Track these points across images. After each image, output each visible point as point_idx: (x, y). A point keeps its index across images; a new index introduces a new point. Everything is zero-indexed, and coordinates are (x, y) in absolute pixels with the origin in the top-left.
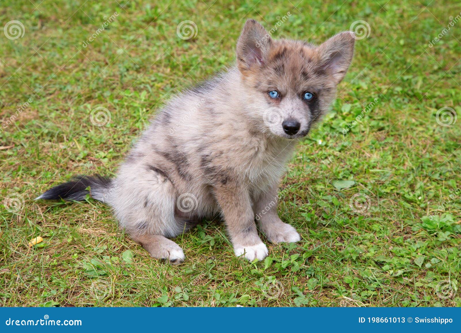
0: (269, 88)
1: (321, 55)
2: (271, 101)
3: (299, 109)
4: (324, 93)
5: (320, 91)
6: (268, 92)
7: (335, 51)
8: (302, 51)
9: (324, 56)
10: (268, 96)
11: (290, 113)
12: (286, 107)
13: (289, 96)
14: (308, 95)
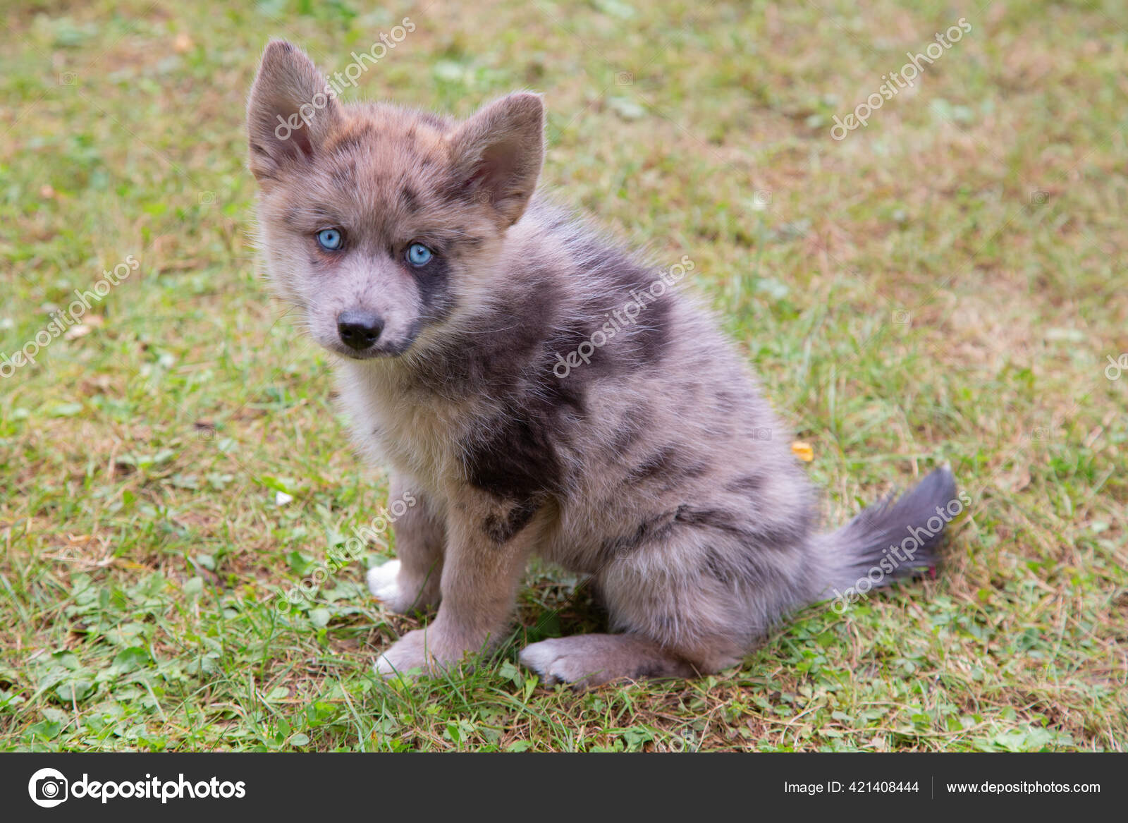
0: (319, 222)
1: (459, 149)
2: (319, 258)
3: (385, 284)
4: (463, 249)
5: (449, 242)
6: (315, 234)
7: (494, 141)
8: (411, 135)
9: (468, 153)
10: (314, 243)
11: (362, 291)
12: (354, 274)
13: (365, 247)
14: (420, 253)
